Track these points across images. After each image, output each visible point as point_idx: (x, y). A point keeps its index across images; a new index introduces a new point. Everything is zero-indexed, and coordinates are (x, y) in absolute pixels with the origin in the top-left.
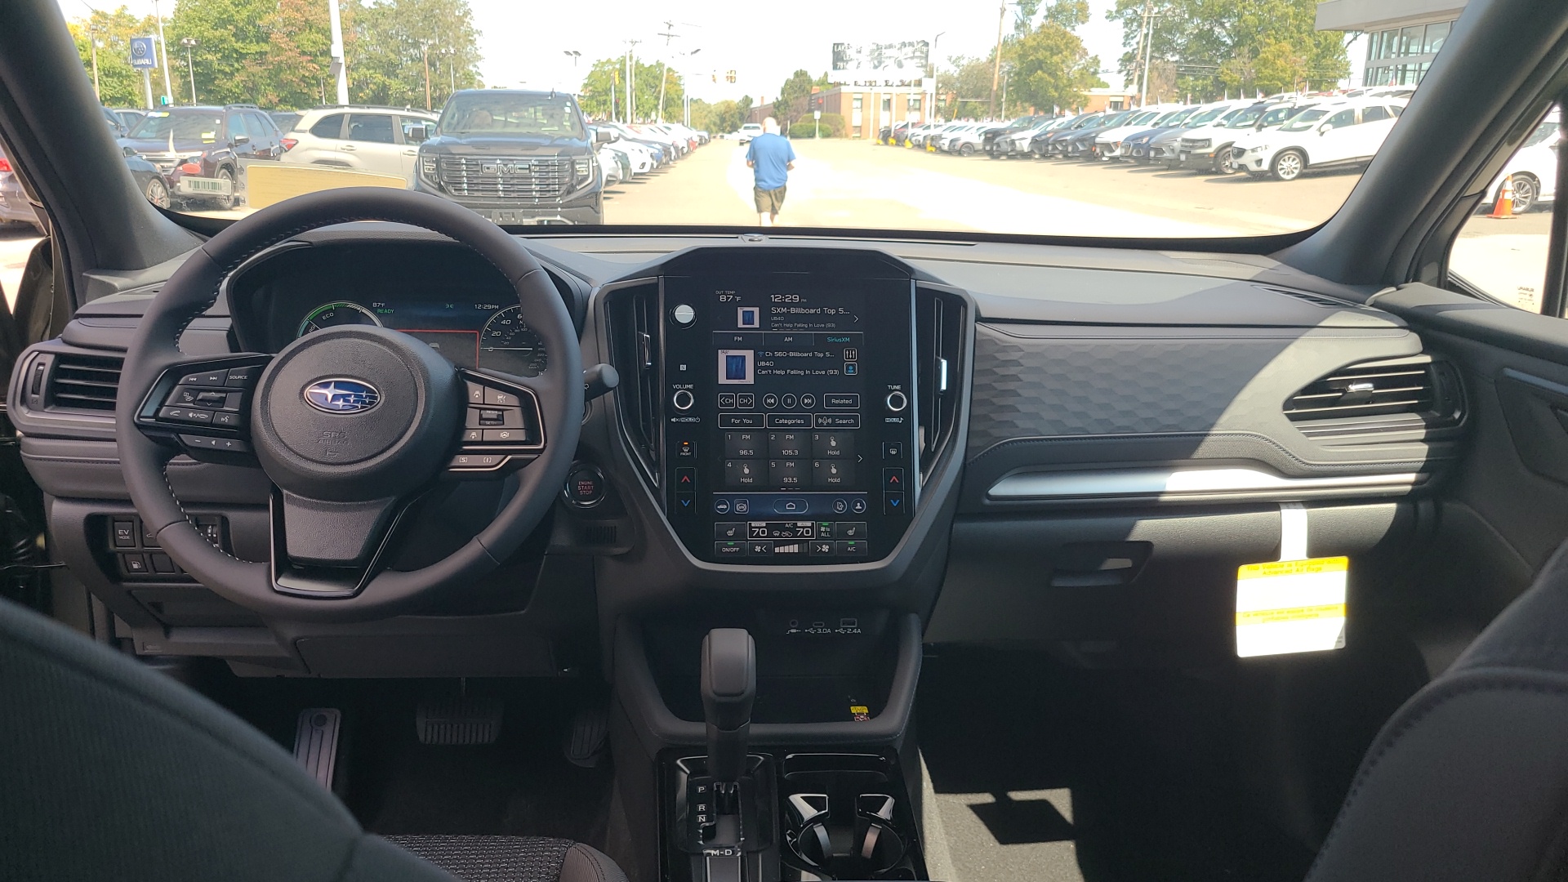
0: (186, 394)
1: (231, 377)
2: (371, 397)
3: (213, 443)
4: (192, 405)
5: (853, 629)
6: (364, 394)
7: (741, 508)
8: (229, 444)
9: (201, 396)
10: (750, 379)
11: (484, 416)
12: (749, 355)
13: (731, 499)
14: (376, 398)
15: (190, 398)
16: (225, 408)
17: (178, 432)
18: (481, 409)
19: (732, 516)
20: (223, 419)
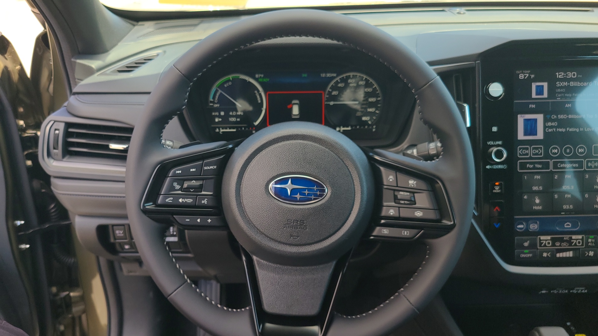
0: (175, 184)
1: (205, 168)
2: (321, 191)
3: (199, 220)
4: (180, 192)
5: (582, 290)
6: (315, 188)
7: (534, 227)
8: (209, 221)
9: (185, 185)
10: (540, 135)
11: (399, 197)
12: (540, 118)
13: (527, 221)
14: (324, 191)
15: (178, 187)
16: (203, 193)
17: (173, 213)
18: (394, 190)
19: (527, 233)
20: (203, 202)
